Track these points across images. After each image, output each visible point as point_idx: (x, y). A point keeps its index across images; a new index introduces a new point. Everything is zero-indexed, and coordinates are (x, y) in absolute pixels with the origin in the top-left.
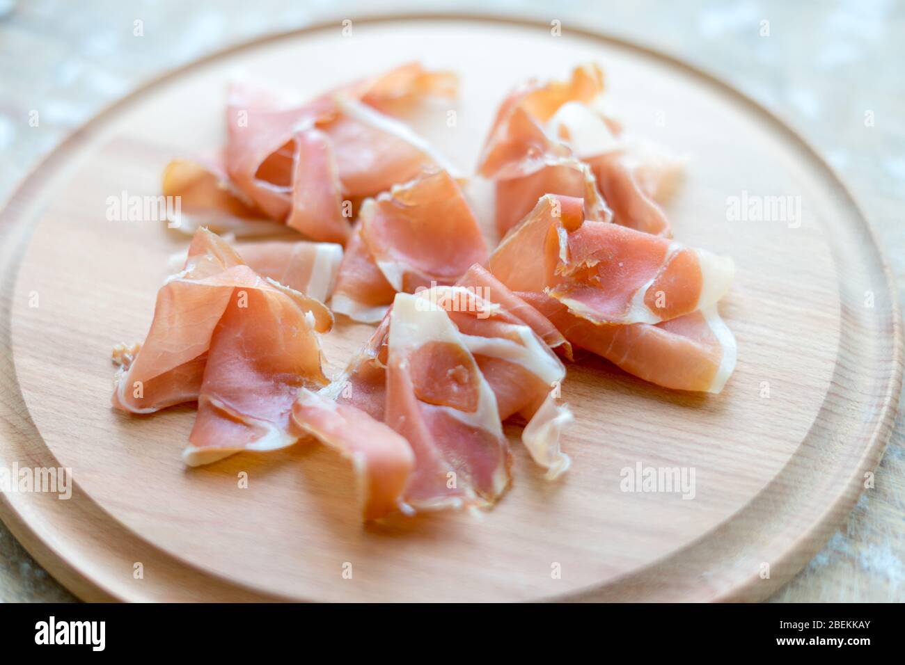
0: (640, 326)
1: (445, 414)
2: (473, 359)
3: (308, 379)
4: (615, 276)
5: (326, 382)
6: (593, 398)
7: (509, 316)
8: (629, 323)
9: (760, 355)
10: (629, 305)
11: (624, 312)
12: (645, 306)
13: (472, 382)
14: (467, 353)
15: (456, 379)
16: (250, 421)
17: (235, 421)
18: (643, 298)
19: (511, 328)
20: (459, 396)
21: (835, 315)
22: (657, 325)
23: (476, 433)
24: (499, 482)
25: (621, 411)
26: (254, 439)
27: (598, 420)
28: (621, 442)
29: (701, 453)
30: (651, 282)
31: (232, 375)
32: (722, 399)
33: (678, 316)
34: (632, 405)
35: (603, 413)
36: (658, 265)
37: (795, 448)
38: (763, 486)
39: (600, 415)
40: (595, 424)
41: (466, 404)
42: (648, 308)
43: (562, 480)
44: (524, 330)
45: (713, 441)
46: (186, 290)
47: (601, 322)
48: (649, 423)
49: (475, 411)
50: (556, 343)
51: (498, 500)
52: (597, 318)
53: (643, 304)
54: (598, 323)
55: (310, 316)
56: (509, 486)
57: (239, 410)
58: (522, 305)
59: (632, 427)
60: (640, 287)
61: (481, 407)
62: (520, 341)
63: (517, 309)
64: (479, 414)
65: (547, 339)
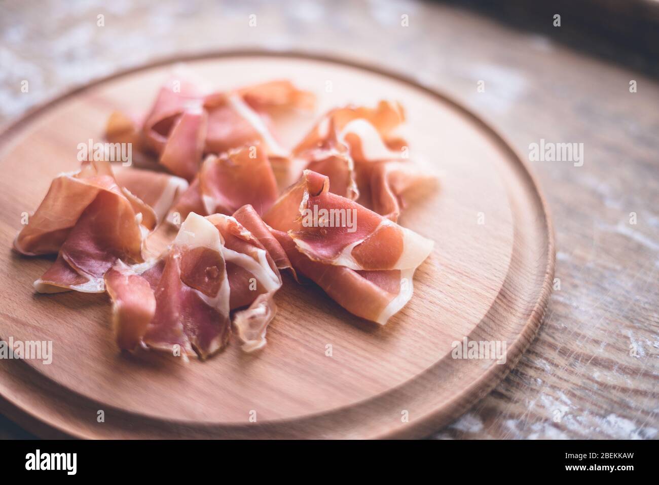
0: (343, 268)
1: (195, 295)
2: (225, 264)
3: (130, 257)
4: (338, 232)
5: (142, 261)
6: (304, 311)
7: (258, 243)
8: (336, 265)
9: (428, 309)
10: (339, 253)
11: (334, 256)
12: (351, 256)
13: (219, 279)
14: (222, 259)
15: (209, 274)
16: (81, 273)
17: (73, 271)
18: (351, 251)
19: (254, 249)
20: (207, 284)
21: (493, 296)
22: (357, 272)
23: (211, 311)
24: (215, 346)
25: (317, 322)
26: (78, 284)
27: (300, 325)
28: (307, 341)
29: (356, 360)
30: (361, 241)
31: (81, 242)
32: (388, 330)
33: (377, 270)
34: (326, 320)
35: (305, 321)
36: (370, 232)
37: (419, 372)
38: (386, 390)
39: (303, 322)
40: (296, 326)
41: (210, 291)
42: (353, 258)
43: (257, 355)
44: (262, 253)
45: (367, 355)
46: (70, 184)
47: (316, 259)
48: (332, 334)
49: (214, 297)
50: (284, 267)
51: (211, 357)
52: (314, 256)
53: (351, 255)
54: (313, 259)
55: (139, 216)
56: (221, 350)
57: (76, 264)
58: (269, 237)
59: (319, 334)
60: (351, 243)
61: (219, 295)
62: (257, 259)
63: (265, 239)
64: (216, 299)
65: (279, 263)
